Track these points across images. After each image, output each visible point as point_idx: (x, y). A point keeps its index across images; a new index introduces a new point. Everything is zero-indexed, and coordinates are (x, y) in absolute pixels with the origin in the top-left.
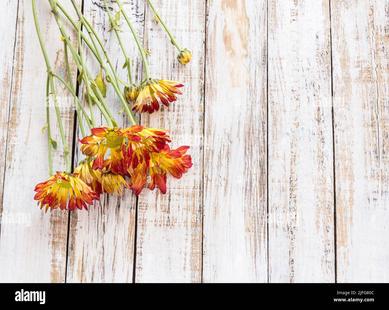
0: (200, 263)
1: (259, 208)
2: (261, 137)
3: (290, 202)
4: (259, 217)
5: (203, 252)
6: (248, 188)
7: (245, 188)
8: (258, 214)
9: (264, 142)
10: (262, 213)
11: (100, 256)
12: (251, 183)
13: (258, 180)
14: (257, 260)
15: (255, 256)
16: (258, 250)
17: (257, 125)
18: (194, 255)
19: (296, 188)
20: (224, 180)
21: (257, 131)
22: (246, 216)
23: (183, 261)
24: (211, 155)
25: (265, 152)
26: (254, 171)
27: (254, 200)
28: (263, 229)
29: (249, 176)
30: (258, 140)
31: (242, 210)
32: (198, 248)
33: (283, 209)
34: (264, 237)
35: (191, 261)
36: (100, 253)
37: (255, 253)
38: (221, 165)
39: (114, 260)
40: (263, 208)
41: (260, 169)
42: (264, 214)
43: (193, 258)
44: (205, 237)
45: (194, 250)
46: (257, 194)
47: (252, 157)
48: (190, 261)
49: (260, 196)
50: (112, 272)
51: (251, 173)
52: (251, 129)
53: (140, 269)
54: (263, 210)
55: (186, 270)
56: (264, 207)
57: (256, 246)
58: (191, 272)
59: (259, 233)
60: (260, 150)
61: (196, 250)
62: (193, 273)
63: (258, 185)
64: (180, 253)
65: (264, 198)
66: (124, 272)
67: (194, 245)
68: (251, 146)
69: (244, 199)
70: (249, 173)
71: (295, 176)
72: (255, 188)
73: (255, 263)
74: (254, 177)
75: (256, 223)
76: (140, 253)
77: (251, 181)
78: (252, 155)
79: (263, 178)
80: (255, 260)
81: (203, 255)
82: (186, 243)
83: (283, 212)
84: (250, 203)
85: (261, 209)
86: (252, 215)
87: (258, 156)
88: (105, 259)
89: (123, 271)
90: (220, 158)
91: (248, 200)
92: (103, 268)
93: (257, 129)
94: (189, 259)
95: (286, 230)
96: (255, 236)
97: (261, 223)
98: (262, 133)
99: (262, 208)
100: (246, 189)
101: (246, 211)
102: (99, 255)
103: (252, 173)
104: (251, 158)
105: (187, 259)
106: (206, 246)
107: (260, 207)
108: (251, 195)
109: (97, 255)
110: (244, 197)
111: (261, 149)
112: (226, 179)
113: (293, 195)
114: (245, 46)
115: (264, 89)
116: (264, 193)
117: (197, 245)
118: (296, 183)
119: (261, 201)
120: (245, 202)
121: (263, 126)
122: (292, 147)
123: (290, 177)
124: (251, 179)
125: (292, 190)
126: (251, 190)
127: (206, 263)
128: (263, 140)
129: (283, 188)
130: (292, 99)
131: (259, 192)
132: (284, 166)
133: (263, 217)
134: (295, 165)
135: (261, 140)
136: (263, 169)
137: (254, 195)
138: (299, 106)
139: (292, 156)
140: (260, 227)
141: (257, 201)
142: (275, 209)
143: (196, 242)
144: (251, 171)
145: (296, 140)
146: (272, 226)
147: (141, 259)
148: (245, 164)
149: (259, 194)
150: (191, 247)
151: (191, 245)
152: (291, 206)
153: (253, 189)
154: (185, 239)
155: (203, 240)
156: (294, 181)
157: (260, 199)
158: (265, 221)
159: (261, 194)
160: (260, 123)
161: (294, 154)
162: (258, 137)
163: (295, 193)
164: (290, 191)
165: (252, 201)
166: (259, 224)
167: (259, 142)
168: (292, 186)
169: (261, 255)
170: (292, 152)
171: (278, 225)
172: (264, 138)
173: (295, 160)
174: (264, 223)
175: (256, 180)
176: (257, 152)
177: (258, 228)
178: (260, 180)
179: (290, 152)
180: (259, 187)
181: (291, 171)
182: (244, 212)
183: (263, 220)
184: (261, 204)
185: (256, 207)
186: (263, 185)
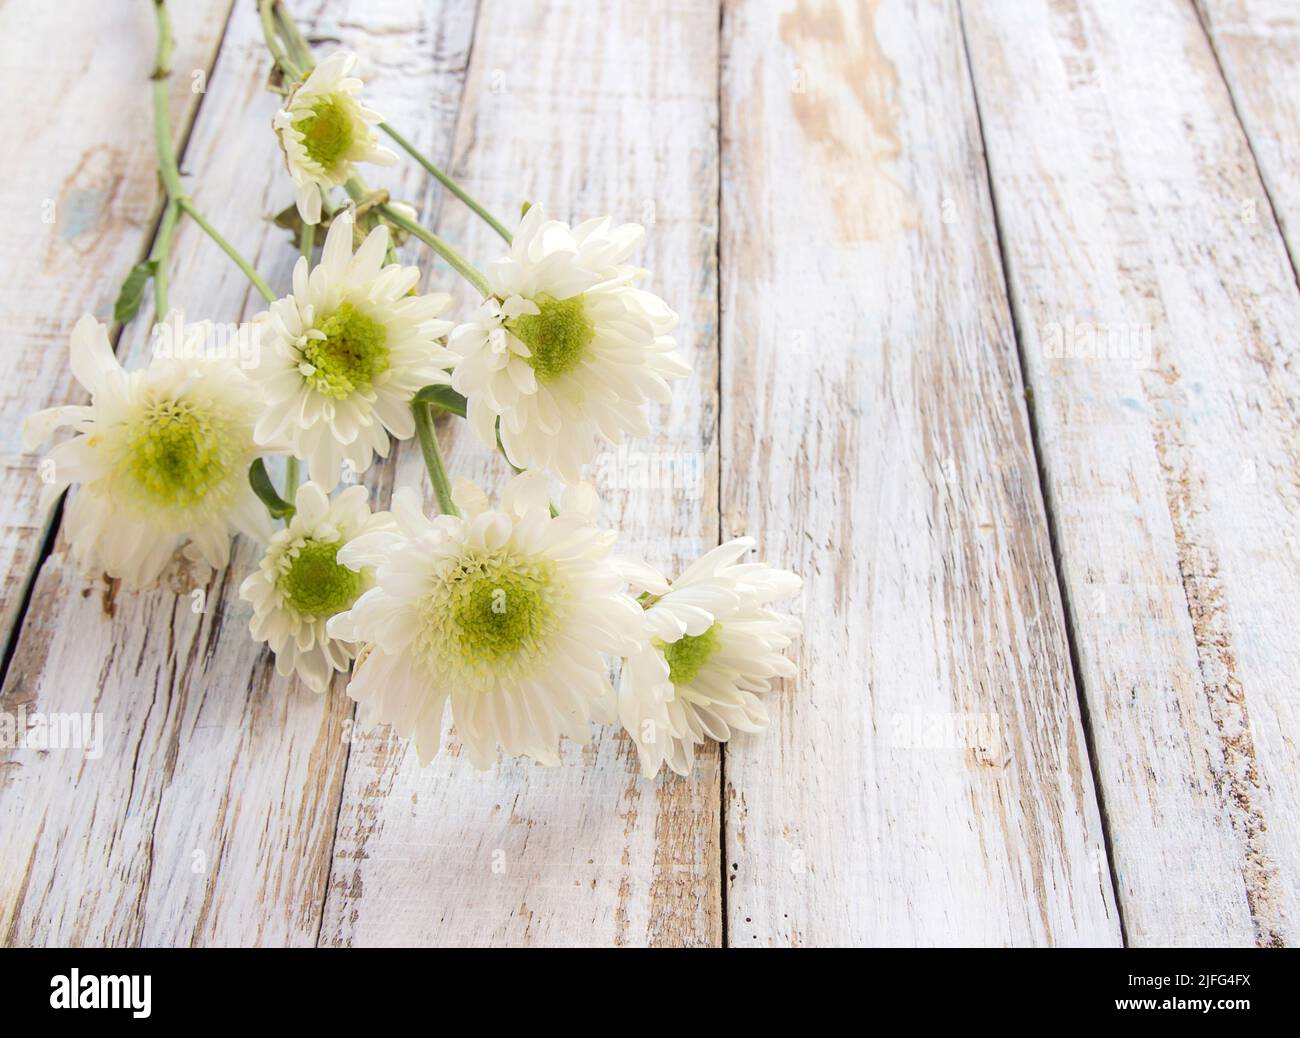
1: (1026, 659)
2: (995, 395)
3: (1201, 663)
4: (1033, 700)
5: (730, 868)
6: (959, 578)
8: (1024, 688)
9: (1014, 410)
10: (1047, 683)
11: (123, 890)
12: (971, 562)
13: (1004, 548)
14: (1050, 903)
15: (1039, 882)
16: (1051, 849)
17: (973, 354)
18: (676, 890)
19: (1217, 604)
20: (830, 546)
21: (976, 375)
22: (961, 698)
24: (756, 457)
25: (1021, 442)
26: (981, 514)
27: (995, 626)
28: (1064, 751)
29: (957, 534)
30: (983, 405)
31: (939, 670)
33: (1169, 692)
34: (1079, 792)
35: (660, 922)
36: (126, 876)
37: (1038, 866)
38: (812, 494)
39: (205, 910)
40: (1051, 661)
41: (1011, 505)
42: (1061, 686)
43: (668, 909)
44: (739, 795)
45: (676, 868)
46: (1008, 603)
47: (963, 464)
48: (652, 923)
49: (1028, 609)
51: (964, 523)
52: (946, 367)
54: (1049, 668)
56: (1052, 656)
57: (1036, 830)
59: (1046, 772)
60: (1000, 436)
61: (681, 868)
63: (1007, 565)
64: (589, 885)
65: (1047, 616)
67: (672, 842)
68: (955, 424)
69: (941, 628)
70: (957, 521)
71: (1205, 554)
72: (996, 580)
73: (1044, 915)
74: (982, 537)
75: (1023, 727)
76: (350, 882)
77: (972, 552)
78: (960, 456)
79: (1028, 539)
80: (1041, 905)
81: (729, 883)
82: (626, 832)
83: (1171, 707)
84: (979, 638)
85: (1040, 666)
86: (992, 692)
87: (993, 458)
88: (150, 906)
90: (806, 466)
91: (965, 628)
93: (974, 365)
94: (646, 914)
95: (1206, 784)
96: (1025, 783)
97: (1050, 727)
98: (996, 384)
99: (1044, 662)
100: (948, 584)
101: (958, 672)
102: (118, 884)
103: (972, 523)
104: (959, 467)
105: (631, 914)
106: (742, 836)
107: (1030, 658)
108: (978, 609)
109: (106, 881)
110: (940, 615)
111: (1004, 435)
112: (837, 544)
113: (1212, 633)
114: (887, 130)
115: (984, 245)
116: (1044, 597)
117: (691, 840)
118: (1213, 583)
119: (1036, 630)
120: (950, 638)
121: (1000, 358)
122: (1161, 449)
123: (1180, 563)
124: (969, 544)
125: (1198, 611)
126: (974, 586)
127: (748, 920)
128: (1006, 404)
129: (1151, 603)
130: (1123, 292)
131: (1019, 594)
132: (1141, 520)
133: (1058, 700)
134: (1191, 516)
135: (997, 402)
136: (1022, 506)
137: (992, 606)
138: (1164, 315)
139: (1169, 481)
140: (1045, 743)
141: (1012, 632)
142: (1124, 695)
143: (685, 829)
144: (963, 514)
145: (1178, 424)
146: (1123, 774)
147: (354, 917)
148: (931, 486)
149: (1020, 602)
150: (657, 852)
151: (658, 842)
152: (1210, 681)
153: (984, 583)
154: (622, 816)
155: (726, 809)
156: (1204, 576)
157: (1025, 621)
158: (1070, 718)
159: (1030, 603)
160: (984, 348)
161: (1176, 475)
162: (983, 395)
163: (1216, 623)
164: (1191, 615)
165: (987, 632)
166: (1039, 731)
167: (990, 412)
168: (1196, 598)
169: (1070, 874)
170: (1169, 469)
171: (1155, 766)
172: (1011, 398)
173: (1187, 498)
174: (1063, 727)
175: (997, 547)
176: (985, 445)
177: (1036, 746)
178: (1016, 549)
179: (1157, 468)
180: (1014, 573)
181: (1177, 536)
182: (946, 680)
183: (1056, 714)
184: (1034, 642)
185: (1010, 658)
186: (1032, 566)
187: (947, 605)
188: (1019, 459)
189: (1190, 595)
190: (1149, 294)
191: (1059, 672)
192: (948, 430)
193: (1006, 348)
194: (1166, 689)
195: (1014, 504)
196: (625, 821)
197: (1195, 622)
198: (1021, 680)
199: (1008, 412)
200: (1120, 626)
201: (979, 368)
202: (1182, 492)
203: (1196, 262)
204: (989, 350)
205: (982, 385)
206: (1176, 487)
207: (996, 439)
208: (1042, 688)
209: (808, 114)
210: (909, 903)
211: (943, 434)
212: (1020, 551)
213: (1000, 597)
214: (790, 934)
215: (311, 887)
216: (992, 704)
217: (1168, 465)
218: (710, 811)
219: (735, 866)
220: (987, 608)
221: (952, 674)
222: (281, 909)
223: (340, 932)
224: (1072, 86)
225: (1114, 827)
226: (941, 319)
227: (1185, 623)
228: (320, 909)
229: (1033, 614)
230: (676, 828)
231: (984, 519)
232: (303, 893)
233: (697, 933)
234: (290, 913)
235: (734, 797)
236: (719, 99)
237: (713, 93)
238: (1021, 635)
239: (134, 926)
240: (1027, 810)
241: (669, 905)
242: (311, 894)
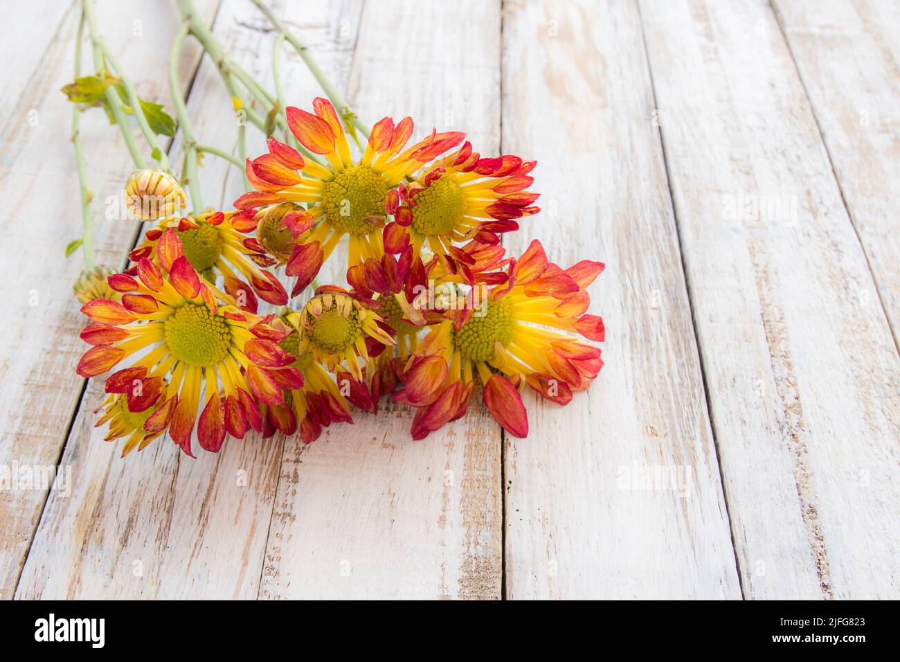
0: (495, 506)
2: (661, 239)
3: (773, 366)
6: (639, 335)
7: (628, 337)
9: (671, 247)
11: (163, 478)
12: (646, 327)
13: (665, 321)
17: (648, 216)
18: (476, 484)
21: (650, 227)
23: (439, 502)
25: (676, 264)
26: (652, 302)
27: (659, 362)
28: (698, 430)
29: (638, 312)
30: (654, 244)
32: (489, 467)
34: (707, 452)
35: (467, 500)
36: (164, 471)
39: (210, 490)
40: (691, 381)
41: (669, 298)
42: (697, 396)
43: (471, 494)
44: (512, 445)
45: (476, 473)
46: (667, 350)
47: (642, 275)
48: (462, 500)
49: (679, 354)
50: (196, 522)
51: (642, 307)
52: (633, 224)
53: (288, 518)
54: (690, 386)
55: (448, 527)
56: (692, 379)
58: (465, 530)
59: (688, 441)
60: (663, 261)
61: (479, 473)
62: (473, 534)
63: (666, 330)
64: (427, 480)
65: (689, 358)
66: (238, 524)
67: (473, 459)
68: (637, 253)
69: (628, 362)
70: (638, 305)
71: (776, 311)
72: (660, 338)
74: (653, 314)
75: (675, 415)
76: (291, 475)
77: (646, 322)
78: (640, 270)
79: (679, 317)
80: (684, 510)
82: (447, 453)
84: (650, 368)
85: (685, 385)
86: (657, 397)
87: (659, 273)
88: (178, 487)
89: (236, 522)
91: (642, 363)
92: (168, 512)
93: (648, 222)
94: (459, 496)
95: (775, 429)
96: (676, 446)
97: (690, 417)
98: (661, 234)
99: (687, 382)
100: (632, 339)
101: (638, 386)
102: (160, 475)
103: (647, 307)
104: (639, 276)
105: (450, 496)
106: (514, 466)
108: (650, 352)
109: (153, 473)
110: (628, 355)
111: (666, 260)
113: (780, 351)
114: (599, 92)
115: (655, 157)
116: (687, 348)
117: (485, 458)
118: (780, 325)
119: (683, 365)
120: (633, 368)
121: (664, 219)
122: (752, 254)
123: (762, 314)
124: (645, 317)
125: (772, 339)
126: (647, 340)
127: (518, 510)
128: (667, 243)
129: (745, 334)
130: (732, 172)
131: (674, 346)
132: (740, 291)
133: (695, 403)
134: (769, 290)
135: (662, 242)
136: (676, 299)
137: (658, 352)
138: (756, 184)
139: (757, 271)
140: (687, 426)
141: (669, 365)
142: (729, 381)
143: (481, 453)
144: (641, 302)
145: (763, 242)
146: (728, 421)
147: (294, 493)
148: (623, 285)
149: (674, 350)
150: (465, 465)
151: (466, 459)
152: (778, 375)
153: (653, 339)
154: (446, 445)
155: (505, 452)
156: (775, 321)
157: (677, 361)
158: (702, 413)
159: (680, 352)
160: (654, 213)
161: (761, 268)
162: (654, 239)
163: (782, 345)
164: (768, 341)
165: (655, 365)
166: (684, 419)
167: (658, 247)
168: (770, 332)
169: (701, 494)
170: (756, 265)
171: (746, 418)
172: (670, 241)
173: (766, 280)
174: (698, 417)
175: (661, 320)
176: (655, 265)
177: (682, 427)
178: (672, 322)
179: (750, 264)
180: (671, 335)
181: (761, 299)
182: (631, 390)
183: (694, 410)
184: (682, 372)
185: (668, 380)
186: (681, 331)
187: (632, 350)
188: (674, 273)
189: (767, 331)
190: (748, 173)
191: (696, 389)
192: (633, 257)
193: (668, 214)
194: (752, 379)
195: (671, 298)
196: (447, 448)
197: (770, 345)
198: (674, 391)
199: (668, 248)
200: (727, 345)
201: (652, 224)
202: (764, 277)
203: (775, 158)
204: (658, 216)
205: (653, 233)
206: (761, 275)
207: (661, 263)
208: (686, 396)
209: (554, 83)
210: (609, 506)
211: (630, 259)
212: (675, 323)
213: (663, 347)
214: (541, 519)
215: (269, 481)
216: (657, 403)
217: (756, 262)
218: (495, 444)
219: (510, 482)
220: (655, 352)
221: (634, 387)
222: (252, 492)
223: (286, 500)
224: (705, 61)
225: (722, 448)
226: (630, 196)
227: (764, 345)
228: (274, 493)
229: (682, 357)
230: (476, 452)
231: (654, 304)
232: (265, 484)
233: (488, 507)
234: (257, 494)
235: (510, 446)
236: (501, 71)
237: (497, 64)
238: (674, 367)
239: (170, 497)
240: (677, 460)
241: (472, 492)
242: (269, 484)
